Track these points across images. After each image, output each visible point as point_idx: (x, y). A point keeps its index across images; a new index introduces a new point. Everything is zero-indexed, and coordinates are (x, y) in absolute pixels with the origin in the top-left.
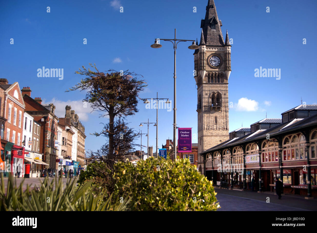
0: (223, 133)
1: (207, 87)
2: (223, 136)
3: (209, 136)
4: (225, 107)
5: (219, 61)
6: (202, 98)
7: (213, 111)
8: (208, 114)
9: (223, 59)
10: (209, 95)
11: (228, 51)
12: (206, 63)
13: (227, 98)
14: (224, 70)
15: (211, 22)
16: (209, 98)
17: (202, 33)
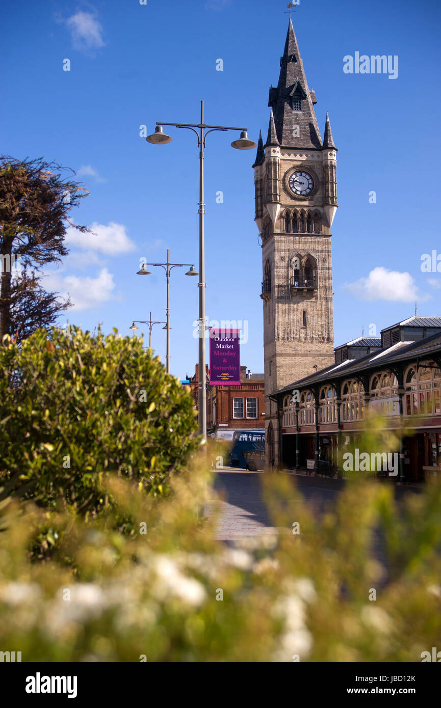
0: (320, 349)
1: (284, 242)
2: (321, 355)
3: (289, 355)
4: (326, 289)
5: (309, 184)
6: (272, 266)
7: (298, 297)
8: (287, 305)
9: (320, 180)
10: (288, 261)
11: (329, 161)
12: (281, 187)
13: (329, 269)
14: (321, 204)
15: (291, 94)
16: (288, 267)
17: (271, 117)
